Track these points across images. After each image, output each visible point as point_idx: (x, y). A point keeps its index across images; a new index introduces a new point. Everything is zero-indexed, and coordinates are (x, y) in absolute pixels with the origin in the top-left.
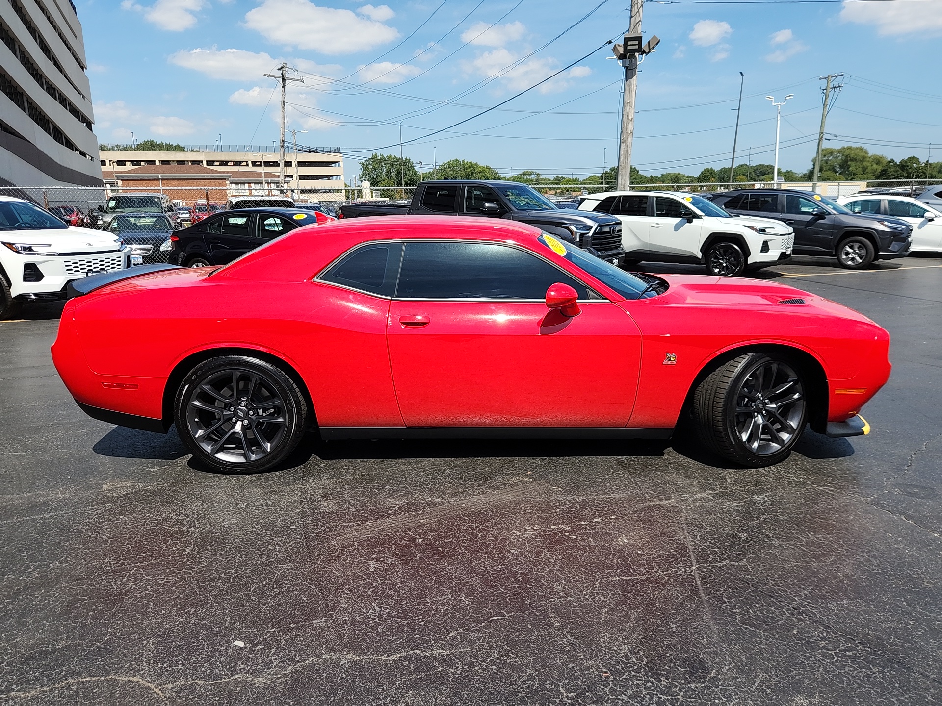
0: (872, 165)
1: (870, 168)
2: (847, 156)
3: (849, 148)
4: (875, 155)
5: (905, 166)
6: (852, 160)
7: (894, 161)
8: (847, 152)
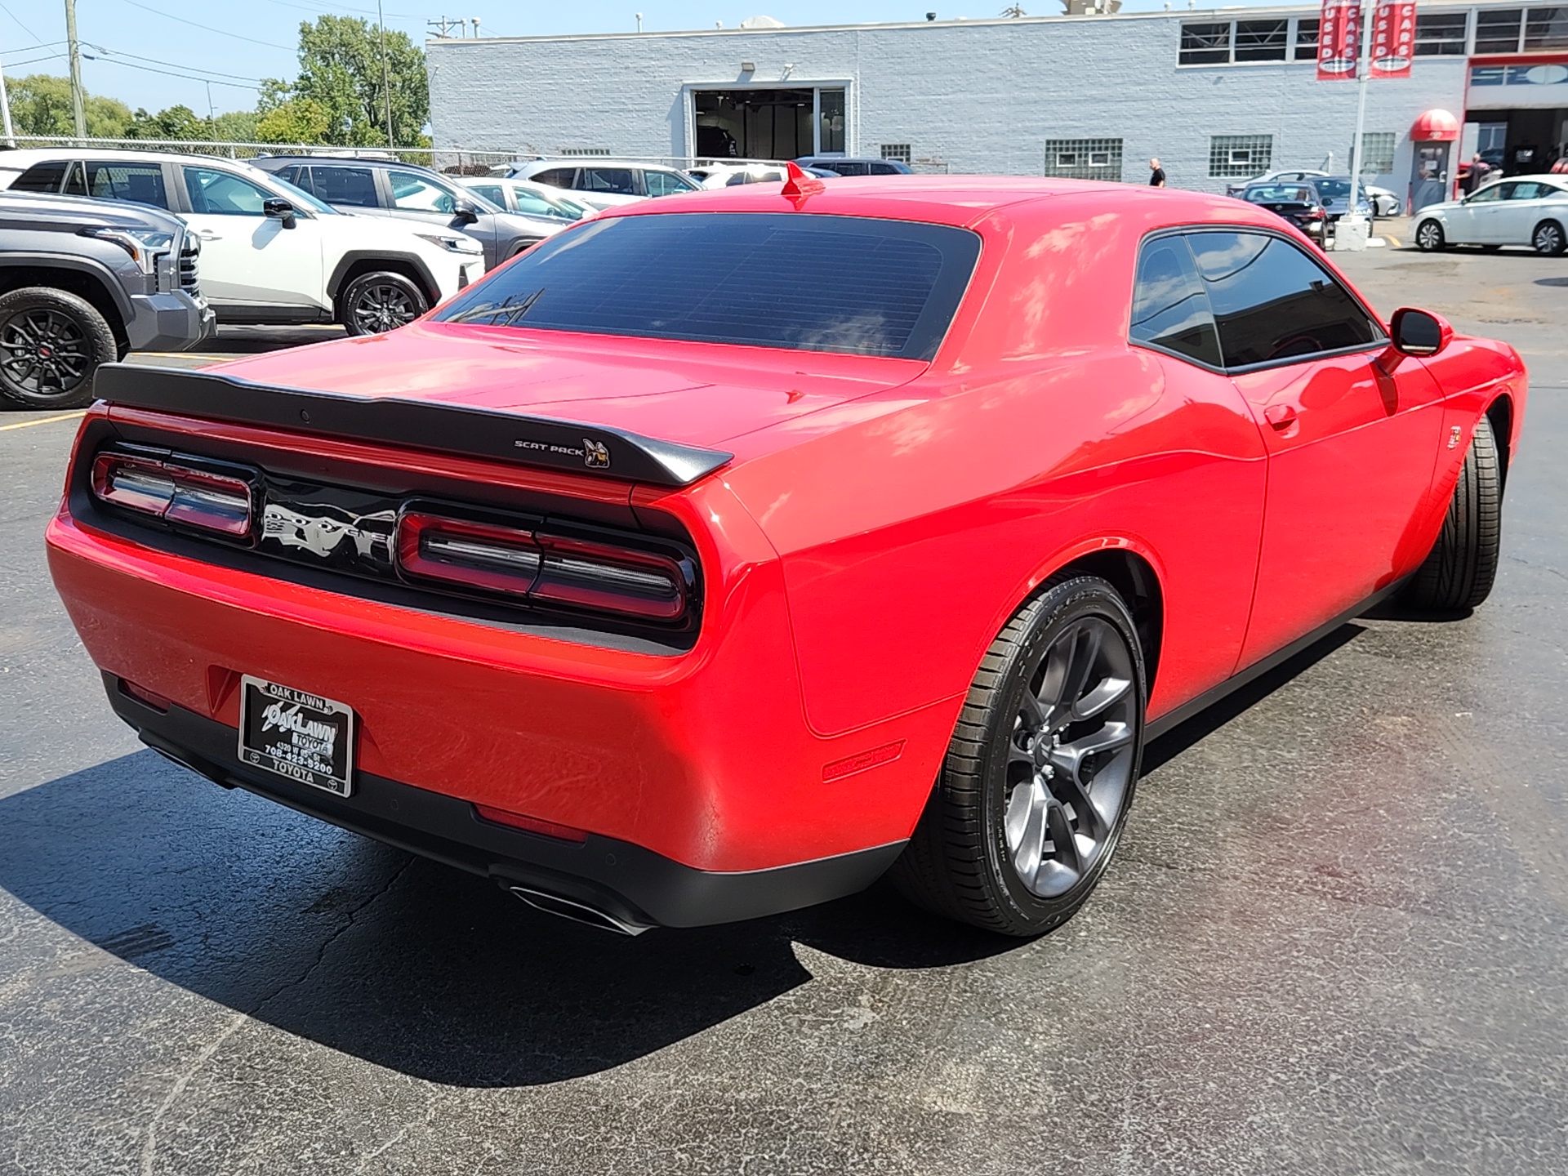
0: (101, 121)
1: (98, 125)
2: (44, 98)
3: (44, 80)
4: (100, 99)
5: (170, 125)
6: (56, 106)
7: (146, 114)
8: (43, 89)
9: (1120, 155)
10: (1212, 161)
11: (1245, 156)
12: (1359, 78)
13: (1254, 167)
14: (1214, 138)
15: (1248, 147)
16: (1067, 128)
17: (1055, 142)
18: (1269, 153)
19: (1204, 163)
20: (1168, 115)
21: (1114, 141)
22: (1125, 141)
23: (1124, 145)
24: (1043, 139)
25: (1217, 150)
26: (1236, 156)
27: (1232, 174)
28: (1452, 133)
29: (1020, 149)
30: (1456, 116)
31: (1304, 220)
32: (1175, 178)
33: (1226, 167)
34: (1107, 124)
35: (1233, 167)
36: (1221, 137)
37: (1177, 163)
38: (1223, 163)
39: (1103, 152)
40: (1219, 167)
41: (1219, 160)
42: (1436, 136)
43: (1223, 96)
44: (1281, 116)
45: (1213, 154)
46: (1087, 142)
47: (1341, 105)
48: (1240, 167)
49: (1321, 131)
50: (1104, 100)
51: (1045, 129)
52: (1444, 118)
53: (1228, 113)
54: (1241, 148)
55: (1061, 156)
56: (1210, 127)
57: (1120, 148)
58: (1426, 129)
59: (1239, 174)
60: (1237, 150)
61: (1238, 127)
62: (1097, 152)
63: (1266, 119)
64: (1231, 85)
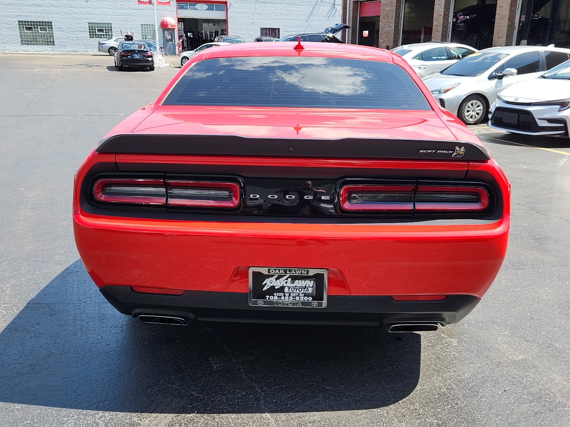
9: (52, 28)
10: (90, 32)
11: (102, 31)
12: (153, 4)
13: (106, 35)
14: (89, 23)
15: (103, 28)
16: (27, 16)
17: (22, 22)
18: (111, 30)
19: (87, 33)
20: (69, 13)
21: (48, 22)
22: (53, 22)
23: (53, 24)
24: (16, 20)
25: (91, 28)
26: (99, 30)
27: (98, 37)
28: (174, 26)
29: (7, 24)
30: (175, 20)
31: (146, 56)
32: (76, 38)
33: (96, 35)
34: (44, 16)
35: (98, 35)
36: (92, 23)
37: (76, 33)
38: (94, 33)
39: (45, 27)
40: (93, 35)
41: (93, 32)
42: (170, 27)
43: (90, 7)
44: (113, 16)
45: (90, 29)
46: (37, 22)
47: (135, 13)
48: (101, 35)
49: (129, 23)
50: (41, 6)
51: (17, 16)
52: (172, 21)
53: (93, 14)
54: (101, 28)
55: (26, 27)
56: (87, 19)
57: (51, 25)
58: (166, 24)
59: (101, 38)
60: (99, 28)
61: (98, 19)
62: (42, 27)
63: (108, 17)
64: (93, 3)
